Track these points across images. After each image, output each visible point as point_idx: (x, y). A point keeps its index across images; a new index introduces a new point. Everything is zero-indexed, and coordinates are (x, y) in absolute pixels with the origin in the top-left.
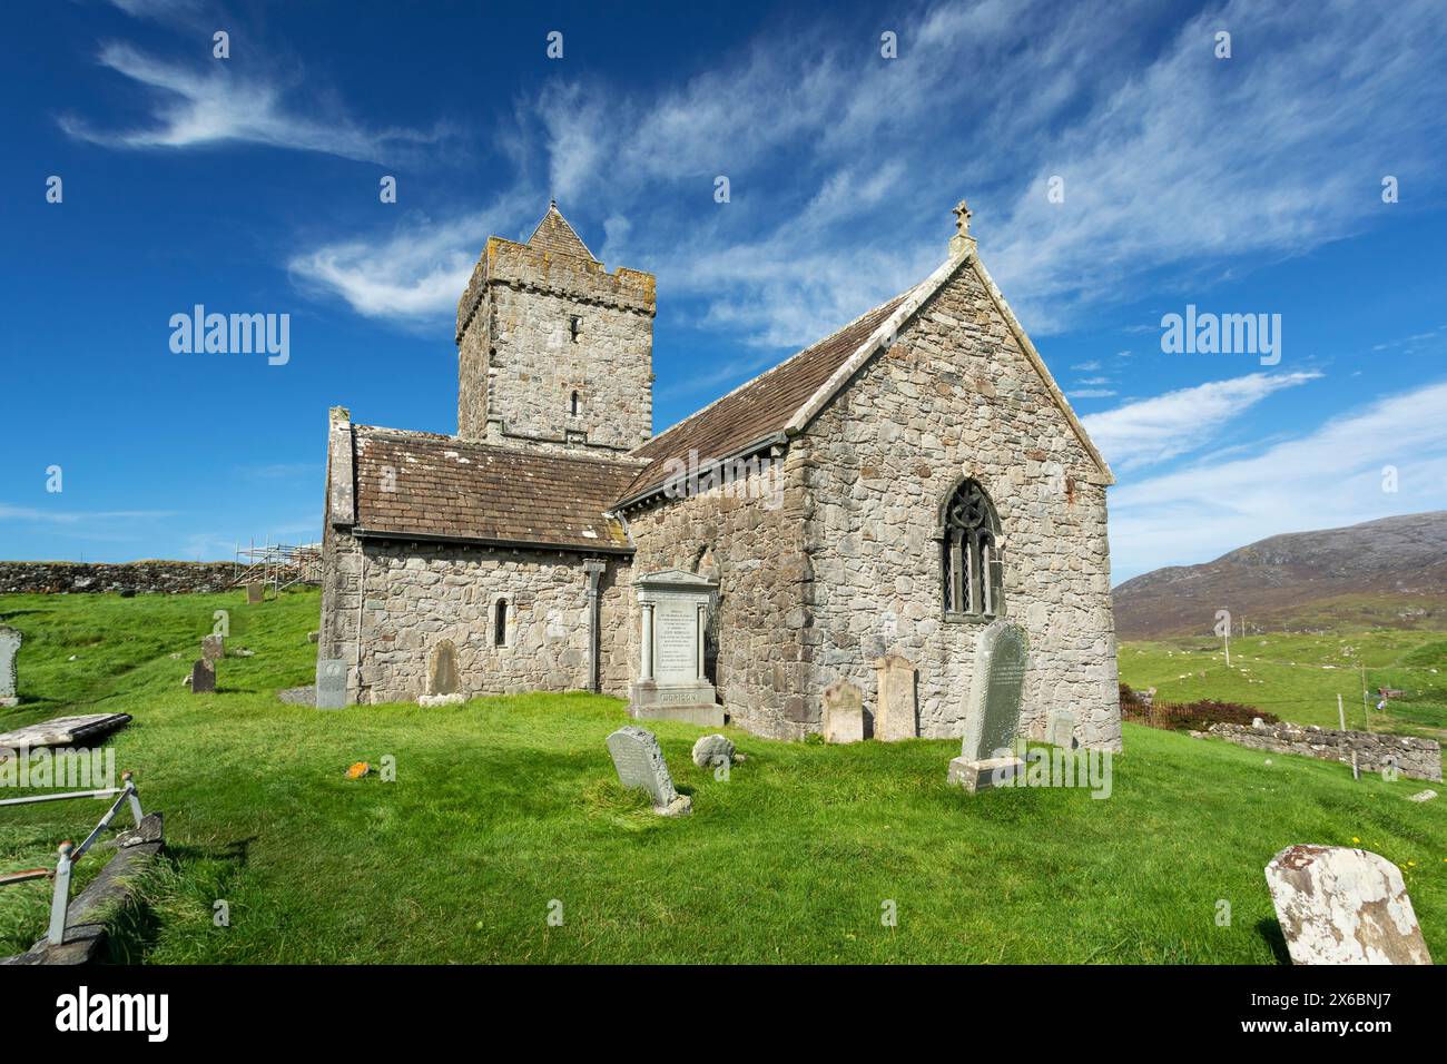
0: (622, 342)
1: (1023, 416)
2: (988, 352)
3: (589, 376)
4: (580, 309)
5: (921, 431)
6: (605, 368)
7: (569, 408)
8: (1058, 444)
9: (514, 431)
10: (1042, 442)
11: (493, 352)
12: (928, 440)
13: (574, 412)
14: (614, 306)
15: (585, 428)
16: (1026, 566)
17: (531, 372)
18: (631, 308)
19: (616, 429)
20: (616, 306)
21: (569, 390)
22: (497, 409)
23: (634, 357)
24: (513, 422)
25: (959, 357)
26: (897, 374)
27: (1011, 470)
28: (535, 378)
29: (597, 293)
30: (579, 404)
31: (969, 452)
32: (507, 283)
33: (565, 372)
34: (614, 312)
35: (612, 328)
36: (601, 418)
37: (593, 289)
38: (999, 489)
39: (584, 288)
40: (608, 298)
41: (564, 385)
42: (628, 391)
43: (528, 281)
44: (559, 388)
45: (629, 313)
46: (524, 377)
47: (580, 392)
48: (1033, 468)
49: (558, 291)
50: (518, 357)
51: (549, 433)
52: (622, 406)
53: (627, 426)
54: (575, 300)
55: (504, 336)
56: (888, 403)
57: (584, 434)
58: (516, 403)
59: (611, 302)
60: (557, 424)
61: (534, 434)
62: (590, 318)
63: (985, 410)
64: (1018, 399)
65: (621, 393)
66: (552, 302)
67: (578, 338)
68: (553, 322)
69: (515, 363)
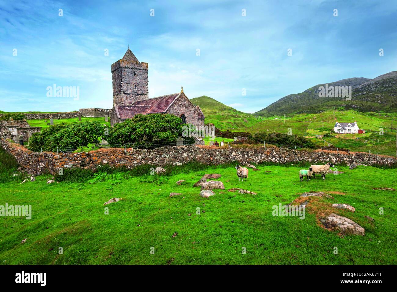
0: (143, 76)
1: (189, 107)
2: (185, 101)
3: (137, 82)
4: (135, 70)
5: (178, 110)
6: (140, 81)
8: (193, 109)
9: (126, 93)
10: (191, 109)
11: (122, 79)
12: (178, 111)
13: (135, 89)
14: (141, 69)
15: (137, 91)
16: (189, 122)
17: (128, 82)
19: (142, 91)
21: (134, 85)
22: (123, 89)
23: (145, 78)
24: (125, 91)
25: (182, 102)
26: (175, 105)
27: (187, 113)
29: (138, 67)
30: (136, 87)
31: (183, 112)
32: (123, 67)
33: (134, 82)
35: (141, 73)
36: (140, 89)
37: (137, 67)
38: (186, 115)
39: (136, 67)
40: (140, 68)
42: (144, 84)
43: (127, 67)
44: (133, 85)
45: (144, 70)
46: (127, 83)
47: (136, 85)
48: (190, 112)
49: (132, 68)
50: (126, 80)
51: (131, 92)
52: (143, 87)
53: (144, 90)
55: (123, 76)
56: (174, 108)
57: (137, 92)
58: (126, 88)
60: (133, 91)
61: (129, 93)
62: (137, 72)
63: (184, 107)
64: (188, 105)
65: (143, 85)
66: (131, 70)
67: (136, 75)
68: (131, 73)
69: (125, 81)
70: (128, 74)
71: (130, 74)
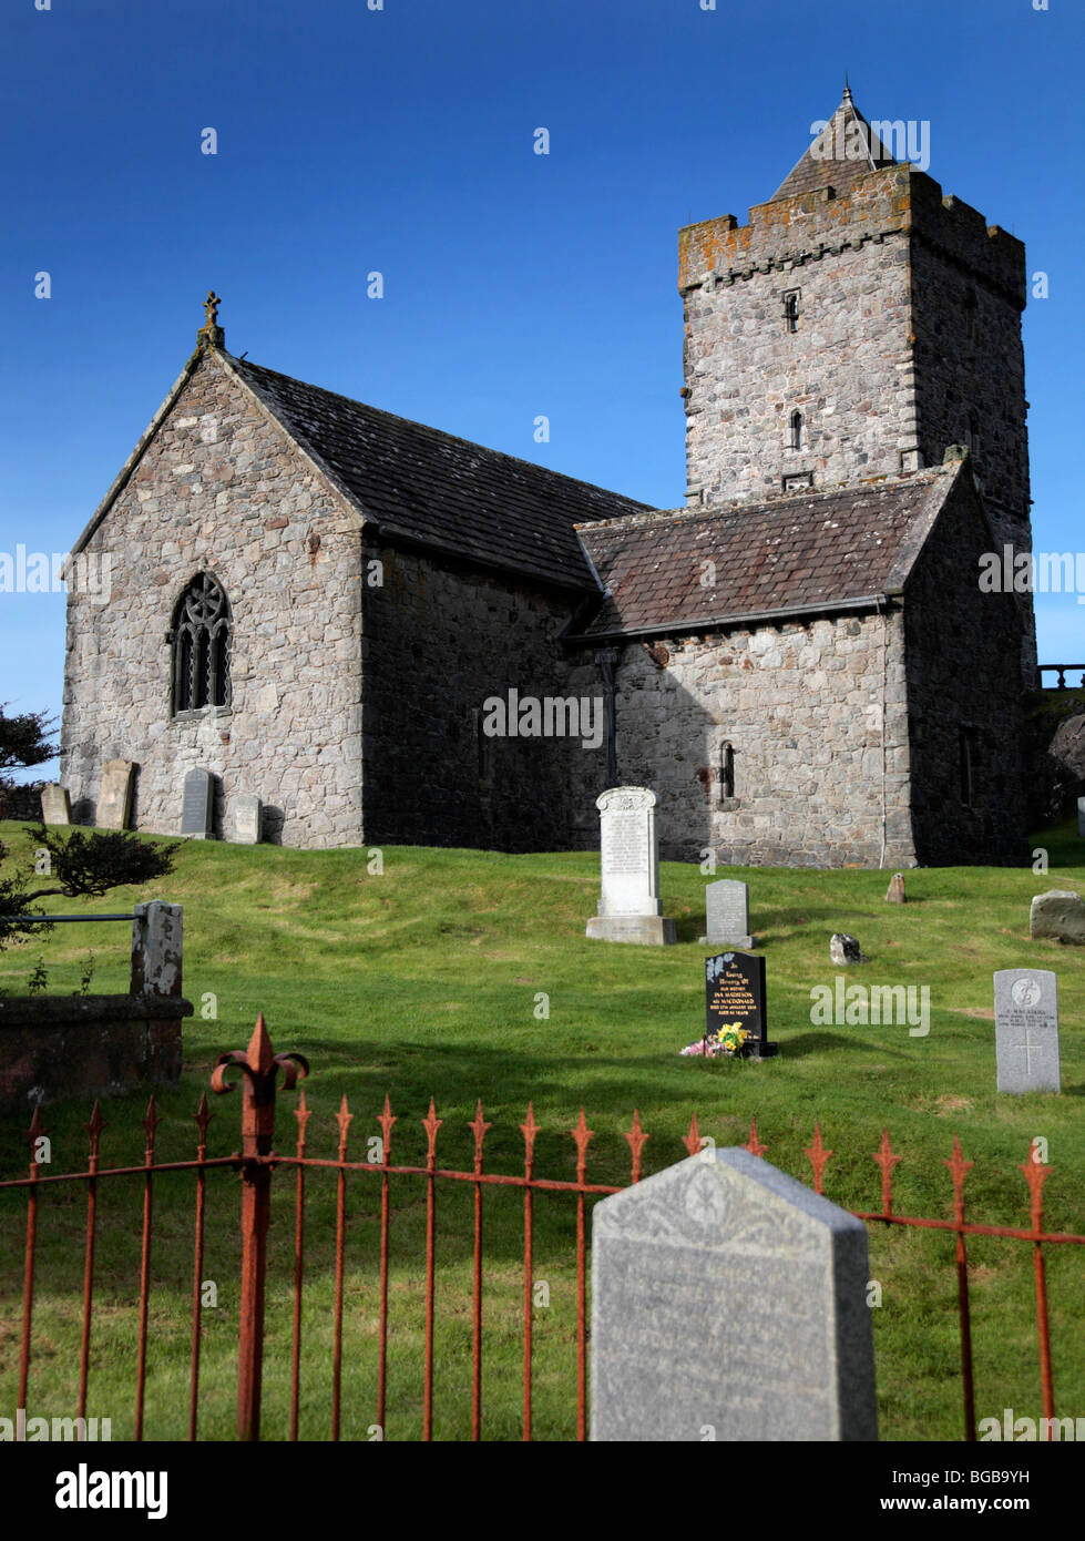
0: (864, 301)
2: (225, 433)
3: (812, 379)
4: (787, 279)
5: (161, 542)
6: (832, 359)
7: (788, 442)
8: (305, 499)
10: (284, 504)
11: (687, 394)
12: (167, 549)
13: (796, 445)
14: (846, 246)
15: (810, 467)
16: (257, 651)
17: (738, 403)
18: (870, 238)
19: (857, 451)
20: (849, 245)
21: (787, 413)
22: (694, 477)
23: (882, 317)
26: (144, 495)
28: (741, 412)
29: (820, 239)
30: (805, 430)
33: (780, 385)
34: (847, 257)
35: (845, 283)
36: (835, 440)
37: (813, 235)
39: (800, 239)
40: (836, 238)
41: (779, 407)
42: (875, 379)
44: (773, 413)
45: (870, 247)
46: (727, 416)
47: (802, 410)
48: (272, 538)
49: (764, 263)
52: (866, 408)
54: (788, 265)
57: (810, 475)
59: (840, 243)
62: (811, 283)
63: (220, 497)
65: (863, 388)
66: (758, 285)
67: (798, 323)
68: (761, 317)
69: (714, 398)
70: (739, 331)
71: (750, 325)
